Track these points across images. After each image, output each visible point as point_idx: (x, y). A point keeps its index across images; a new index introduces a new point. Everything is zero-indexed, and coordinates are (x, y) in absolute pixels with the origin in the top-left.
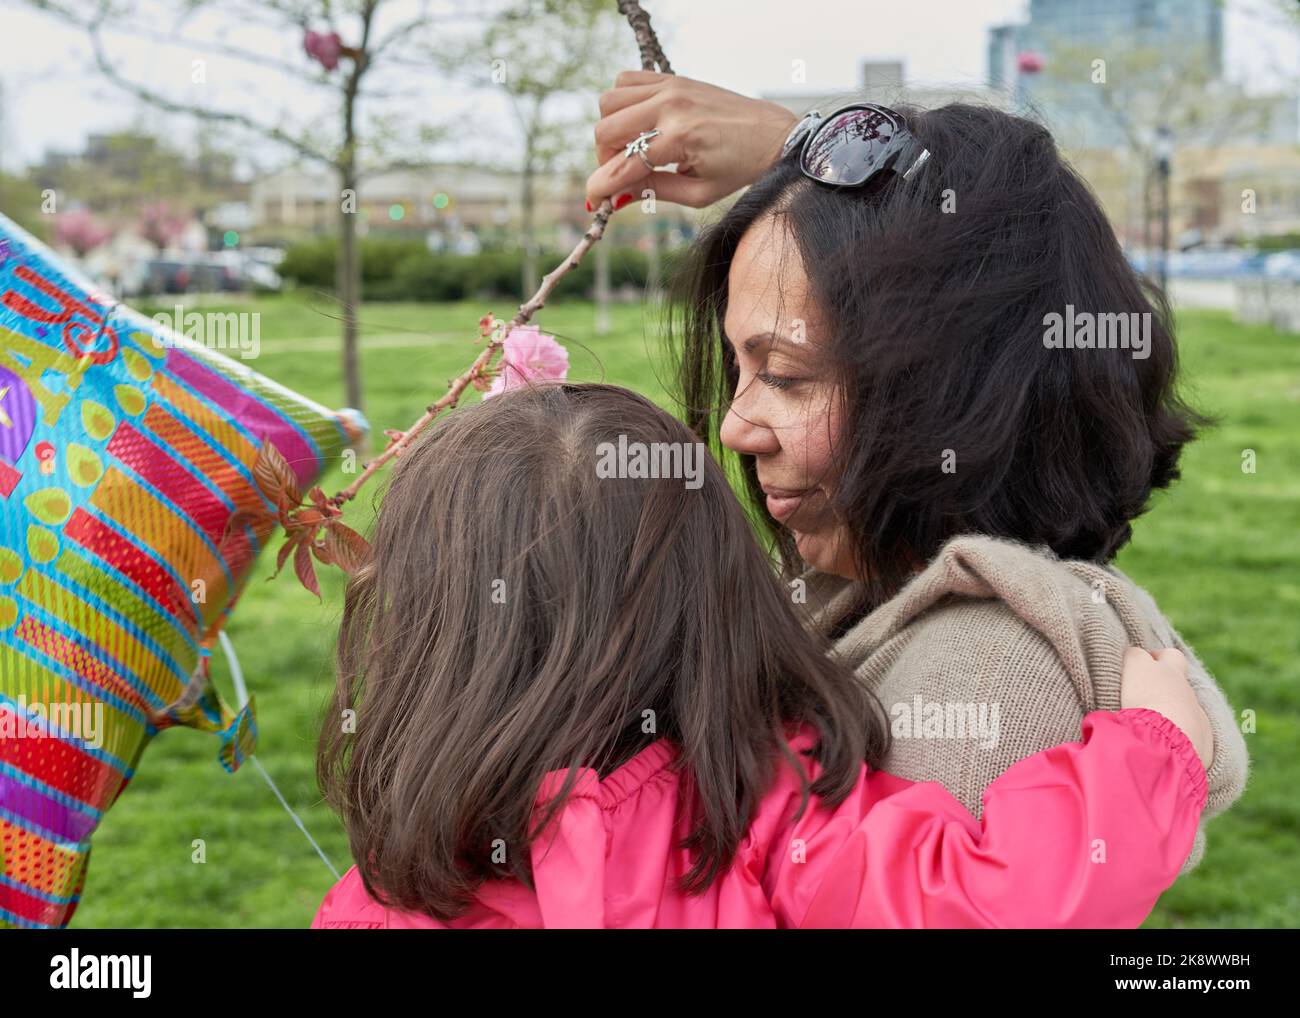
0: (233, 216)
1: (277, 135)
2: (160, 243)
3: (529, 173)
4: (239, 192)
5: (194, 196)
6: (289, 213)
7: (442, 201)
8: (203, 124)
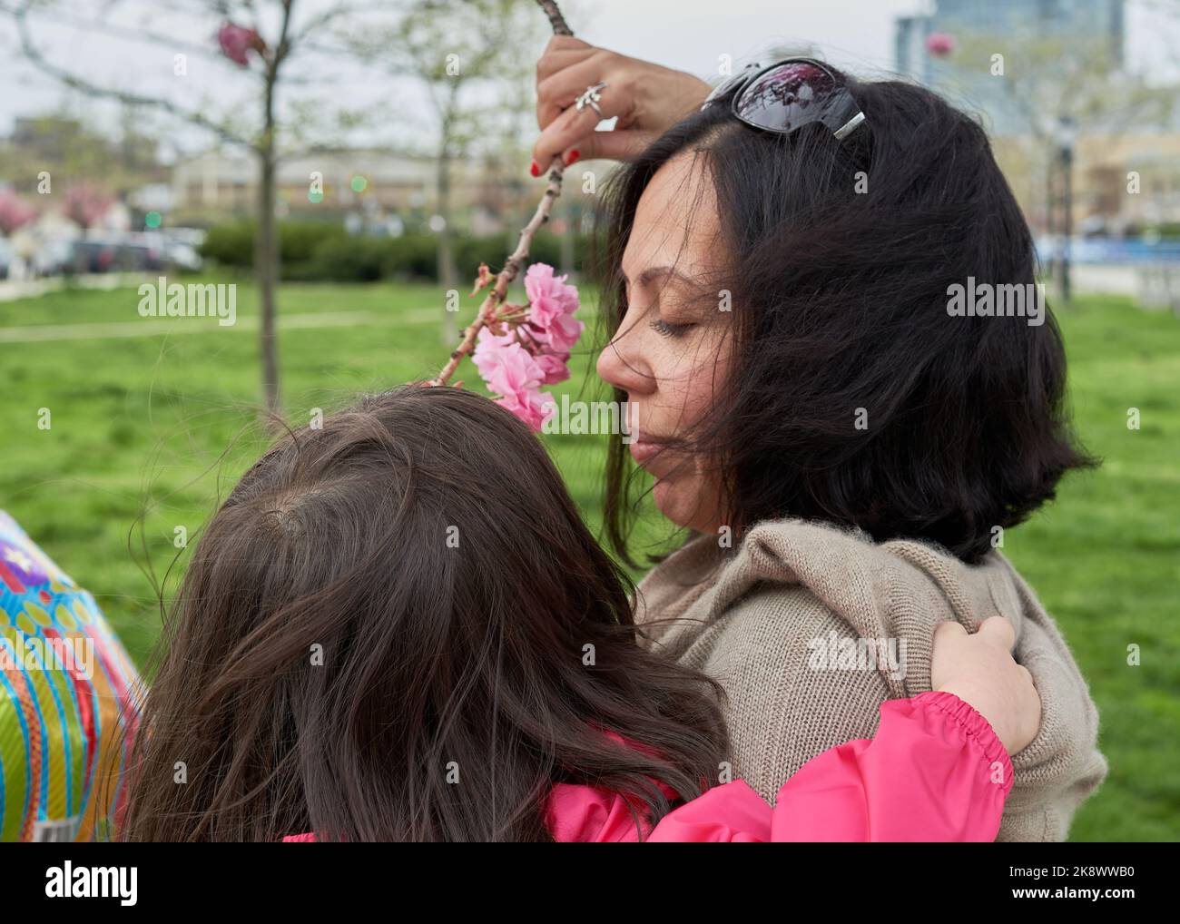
0: (155, 198)
1: (198, 120)
2: (83, 223)
3: (445, 157)
4: (162, 175)
5: (117, 179)
6: (210, 195)
7: (360, 184)
8: (127, 109)
